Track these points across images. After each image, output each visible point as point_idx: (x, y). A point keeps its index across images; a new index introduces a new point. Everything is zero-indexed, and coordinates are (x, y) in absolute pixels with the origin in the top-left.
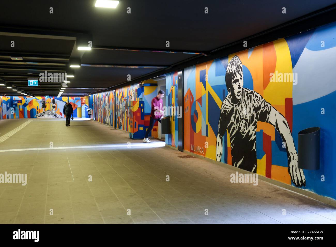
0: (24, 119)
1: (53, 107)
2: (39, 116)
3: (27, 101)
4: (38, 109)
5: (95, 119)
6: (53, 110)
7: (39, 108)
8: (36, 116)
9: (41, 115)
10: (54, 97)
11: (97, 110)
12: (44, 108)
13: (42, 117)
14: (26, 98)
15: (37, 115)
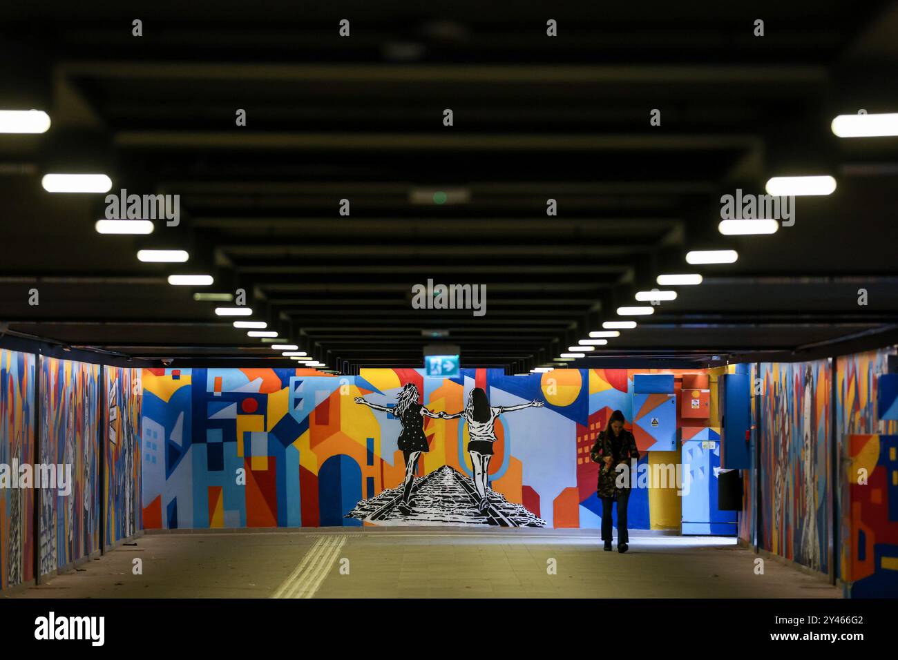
0: (280, 533)
1: (473, 446)
2: (377, 509)
3: (297, 401)
4: (370, 461)
5: (756, 543)
6: (479, 469)
7: (378, 453)
8: (357, 510)
9: (390, 508)
10: (481, 372)
11: (767, 477)
12: (412, 457)
13: (397, 521)
14: (293, 380)
15: (364, 502)
